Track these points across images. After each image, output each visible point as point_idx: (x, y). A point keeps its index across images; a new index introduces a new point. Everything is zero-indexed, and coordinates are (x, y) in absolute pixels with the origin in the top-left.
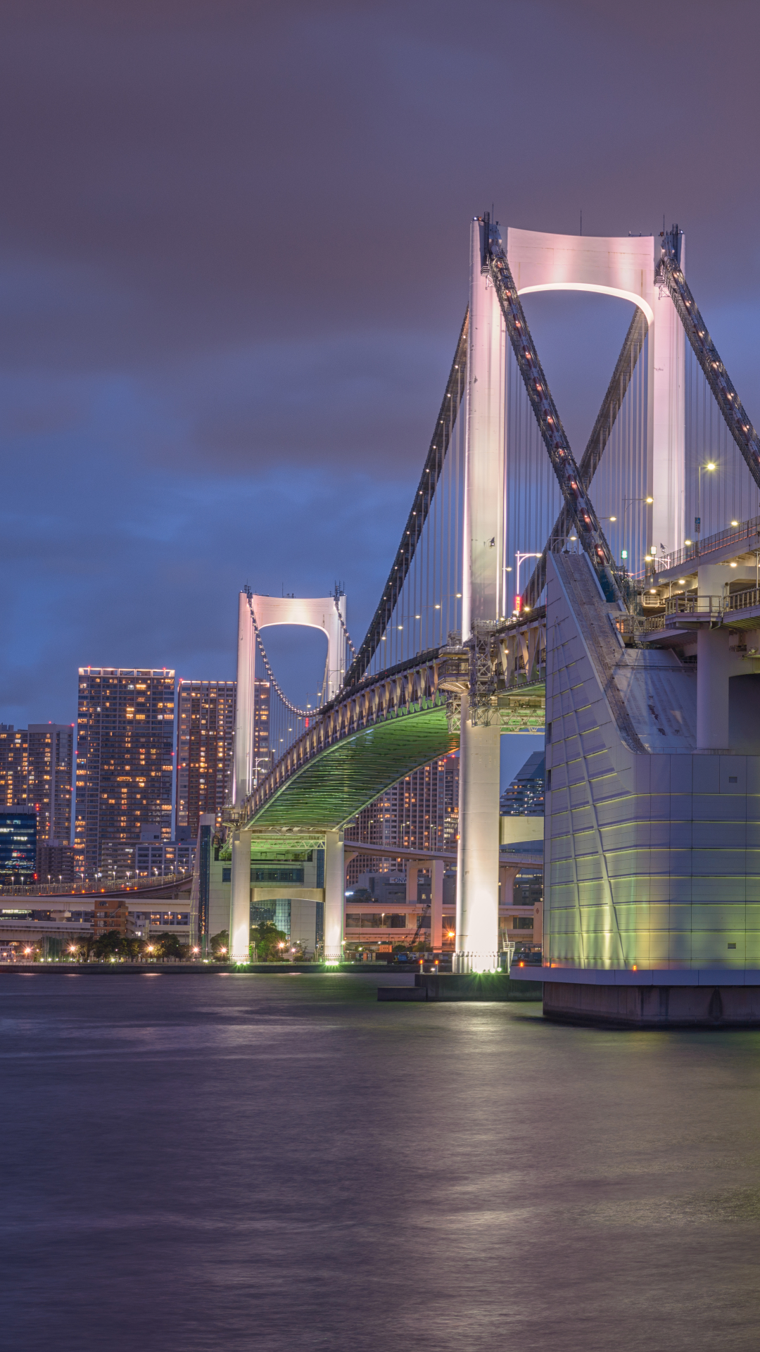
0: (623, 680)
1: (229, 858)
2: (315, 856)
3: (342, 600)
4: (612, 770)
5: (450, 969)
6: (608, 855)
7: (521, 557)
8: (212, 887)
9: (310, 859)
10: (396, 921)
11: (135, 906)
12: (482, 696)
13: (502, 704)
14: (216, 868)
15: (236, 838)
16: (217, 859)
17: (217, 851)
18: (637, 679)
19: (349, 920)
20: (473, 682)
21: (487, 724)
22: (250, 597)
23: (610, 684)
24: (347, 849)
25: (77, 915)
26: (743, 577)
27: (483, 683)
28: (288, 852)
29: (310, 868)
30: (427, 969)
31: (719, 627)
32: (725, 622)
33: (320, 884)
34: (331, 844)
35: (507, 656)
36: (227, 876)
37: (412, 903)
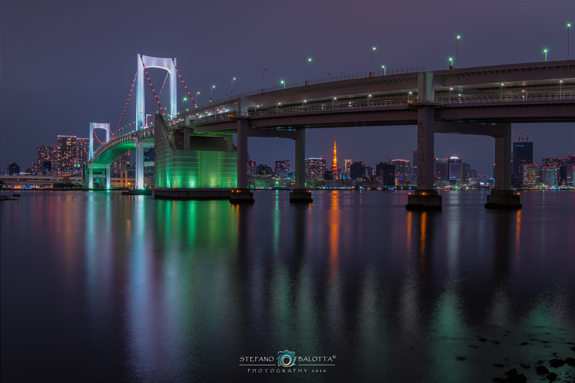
0: (170, 137)
1: (89, 170)
2: (104, 170)
3: (109, 124)
4: (168, 153)
5: (135, 188)
6: (168, 168)
7: (147, 115)
8: (85, 175)
9: (103, 170)
10: (119, 181)
11: (71, 178)
12: (140, 140)
13: (144, 142)
14: (86, 172)
15: (90, 166)
16: (86, 170)
17: (86, 169)
18: (172, 137)
19: (111, 181)
20: (139, 138)
21: (141, 145)
22: (92, 123)
23: (167, 138)
24: (111, 168)
25: (60, 180)
26: (192, 119)
27: (141, 138)
28: (99, 169)
29: (103, 172)
30: (130, 188)
31: (189, 128)
32: (189, 127)
33: (106, 174)
34: (108, 167)
35: (145, 133)
36: (88, 173)
37: (122, 178)
